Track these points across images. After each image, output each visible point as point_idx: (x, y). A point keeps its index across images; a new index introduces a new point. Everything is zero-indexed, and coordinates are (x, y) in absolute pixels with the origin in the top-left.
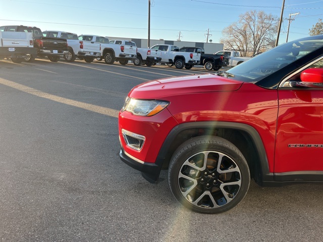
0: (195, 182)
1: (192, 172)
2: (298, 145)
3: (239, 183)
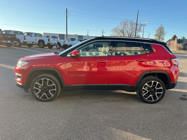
0: (40, 90)
1: (39, 87)
2: (73, 75)
3: (55, 89)
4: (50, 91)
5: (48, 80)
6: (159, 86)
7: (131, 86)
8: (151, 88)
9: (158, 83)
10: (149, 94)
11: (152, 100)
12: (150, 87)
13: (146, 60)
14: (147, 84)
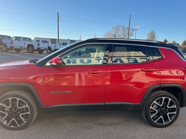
0: (7, 114)
1: (6, 109)
2: (54, 92)
3: (29, 113)
4: (22, 116)
5: (18, 99)
6: (172, 103)
7: (135, 105)
8: (161, 107)
9: (170, 99)
10: (159, 115)
11: (163, 123)
12: (161, 105)
13: (153, 70)
14: (156, 101)
